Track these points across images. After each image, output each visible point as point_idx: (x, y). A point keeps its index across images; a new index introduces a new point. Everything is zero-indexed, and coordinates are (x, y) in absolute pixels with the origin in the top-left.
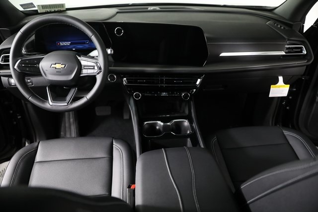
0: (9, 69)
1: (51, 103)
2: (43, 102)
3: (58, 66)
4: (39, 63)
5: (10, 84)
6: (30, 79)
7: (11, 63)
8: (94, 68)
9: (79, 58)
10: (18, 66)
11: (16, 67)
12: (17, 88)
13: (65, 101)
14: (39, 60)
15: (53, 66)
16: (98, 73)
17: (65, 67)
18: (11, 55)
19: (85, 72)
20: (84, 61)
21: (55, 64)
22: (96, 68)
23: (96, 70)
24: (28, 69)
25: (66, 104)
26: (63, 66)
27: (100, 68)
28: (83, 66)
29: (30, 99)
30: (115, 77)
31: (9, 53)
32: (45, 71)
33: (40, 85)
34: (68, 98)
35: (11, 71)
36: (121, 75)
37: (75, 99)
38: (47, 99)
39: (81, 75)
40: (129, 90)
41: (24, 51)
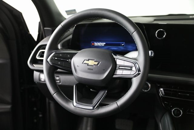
0: (42, 64)
1: (75, 104)
2: (67, 101)
3: (91, 63)
4: (71, 58)
5: (40, 79)
6: (58, 77)
7: (44, 59)
8: (131, 69)
9: (114, 57)
10: (51, 59)
11: (48, 60)
12: (45, 85)
14: (73, 55)
15: (85, 62)
16: (135, 76)
17: (98, 64)
18: (46, 51)
19: (119, 73)
20: (120, 61)
21: (88, 60)
22: (134, 69)
24: (59, 63)
25: (92, 108)
26: (96, 63)
27: (139, 70)
28: (118, 66)
29: (55, 96)
30: (150, 85)
31: (45, 49)
32: (77, 67)
33: (67, 84)
34: (95, 101)
35: (44, 67)
36: (157, 84)
37: (102, 105)
38: (73, 100)
39: (114, 76)
41: (59, 47)
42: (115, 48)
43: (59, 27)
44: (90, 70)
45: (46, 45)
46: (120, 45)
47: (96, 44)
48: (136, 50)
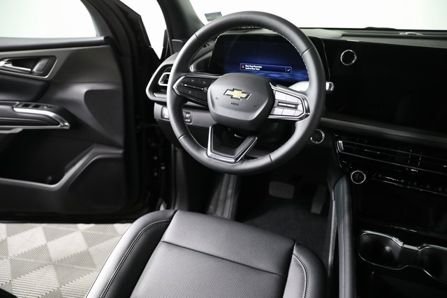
0: (165, 93)
1: (209, 153)
2: (198, 148)
3: (237, 94)
4: (208, 86)
5: (162, 116)
6: (189, 113)
7: (169, 85)
8: (296, 108)
9: (273, 87)
10: (179, 86)
11: (175, 87)
12: (169, 124)
13: (233, 154)
14: (210, 81)
15: (228, 92)
16: (301, 119)
17: (246, 97)
18: (172, 74)
19: (278, 112)
20: (280, 94)
21: (233, 90)
22: (300, 107)
23: (299, 111)
24: (190, 92)
25: (233, 161)
26: (244, 95)
27: (308, 110)
28: (276, 101)
29: (183, 140)
30: (323, 135)
32: (215, 100)
33: (200, 125)
34: (239, 151)
35: (168, 97)
36: (334, 133)
37: (248, 158)
38: (207, 147)
39: (270, 117)
40: (342, 164)
41: (192, 68)
42: (275, 75)
43: (193, 38)
44: (235, 105)
45: (172, 65)
46: (283, 71)
47: (248, 67)
48: (307, 79)
